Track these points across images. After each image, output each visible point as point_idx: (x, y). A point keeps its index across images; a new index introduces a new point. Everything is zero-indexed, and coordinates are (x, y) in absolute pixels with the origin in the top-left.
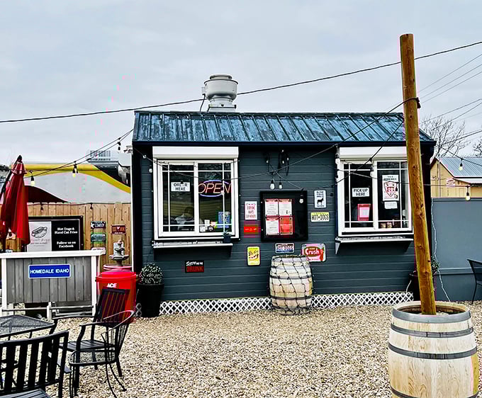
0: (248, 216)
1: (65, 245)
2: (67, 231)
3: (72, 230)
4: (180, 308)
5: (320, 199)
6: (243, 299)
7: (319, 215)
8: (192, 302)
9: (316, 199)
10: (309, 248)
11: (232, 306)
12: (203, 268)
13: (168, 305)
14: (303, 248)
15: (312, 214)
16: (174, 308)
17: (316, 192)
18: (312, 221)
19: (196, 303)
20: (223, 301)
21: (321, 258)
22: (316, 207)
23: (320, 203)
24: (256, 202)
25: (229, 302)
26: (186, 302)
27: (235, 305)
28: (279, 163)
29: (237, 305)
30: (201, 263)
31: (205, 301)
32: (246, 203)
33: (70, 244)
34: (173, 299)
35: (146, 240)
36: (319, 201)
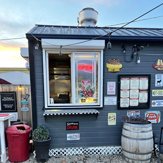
0: (109, 92)
1: (8, 106)
2: (9, 99)
3: (11, 99)
4: (63, 153)
5: (159, 80)
6: (105, 147)
7: (158, 92)
8: (71, 149)
9: (157, 80)
10: (149, 114)
11: (97, 151)
12: (78, 127)
13: (55, 151)
14: (146, 114)
15: (153, 91)
16: (59, 153)
17: (156, 75)
18: (153, 96)
19: (73, 150)
20: (91, 149)
21: (157, 121)
22: (156, 86)
23: (159, 83)
24: (115, 83)
25: (95, 149)
26: (67, 149)
27: (99, 151)
28: (132, 55)
29: (101, 151)
30: (77, 124)
31: (79, 148)
32: (108, 83)
33: (10, 106)
34: (59, 147)
35: (39, 108)
36: (158, 82)
